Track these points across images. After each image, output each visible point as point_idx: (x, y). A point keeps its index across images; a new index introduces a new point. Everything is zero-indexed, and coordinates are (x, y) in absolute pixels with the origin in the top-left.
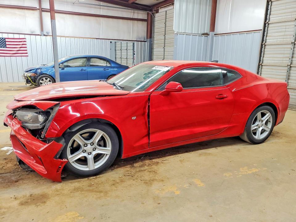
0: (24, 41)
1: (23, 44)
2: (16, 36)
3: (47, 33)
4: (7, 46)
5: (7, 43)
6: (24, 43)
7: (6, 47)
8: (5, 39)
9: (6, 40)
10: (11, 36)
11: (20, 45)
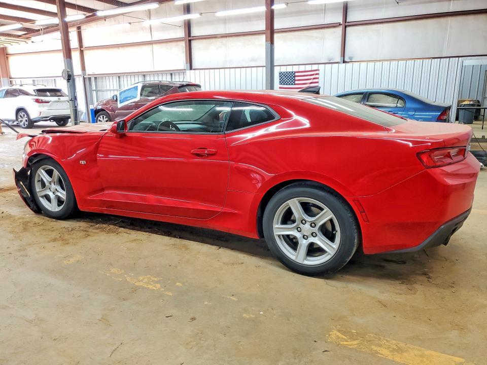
0: (316, 74)
1: (314, 79)
2: (308, 68)
3: (350, 58)
4: (296, 82)
5: (296, 78)
6: (317, 76)
7: (295, 84)
8: (295, 72)
9: (296, 74)
10: (302, 68)
11: (310, 79)
